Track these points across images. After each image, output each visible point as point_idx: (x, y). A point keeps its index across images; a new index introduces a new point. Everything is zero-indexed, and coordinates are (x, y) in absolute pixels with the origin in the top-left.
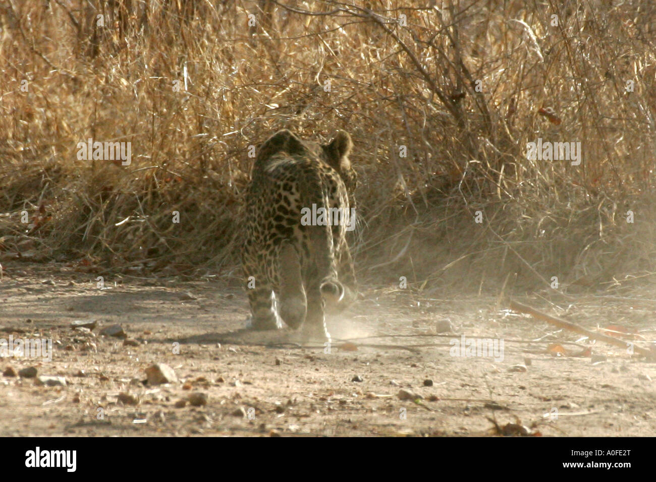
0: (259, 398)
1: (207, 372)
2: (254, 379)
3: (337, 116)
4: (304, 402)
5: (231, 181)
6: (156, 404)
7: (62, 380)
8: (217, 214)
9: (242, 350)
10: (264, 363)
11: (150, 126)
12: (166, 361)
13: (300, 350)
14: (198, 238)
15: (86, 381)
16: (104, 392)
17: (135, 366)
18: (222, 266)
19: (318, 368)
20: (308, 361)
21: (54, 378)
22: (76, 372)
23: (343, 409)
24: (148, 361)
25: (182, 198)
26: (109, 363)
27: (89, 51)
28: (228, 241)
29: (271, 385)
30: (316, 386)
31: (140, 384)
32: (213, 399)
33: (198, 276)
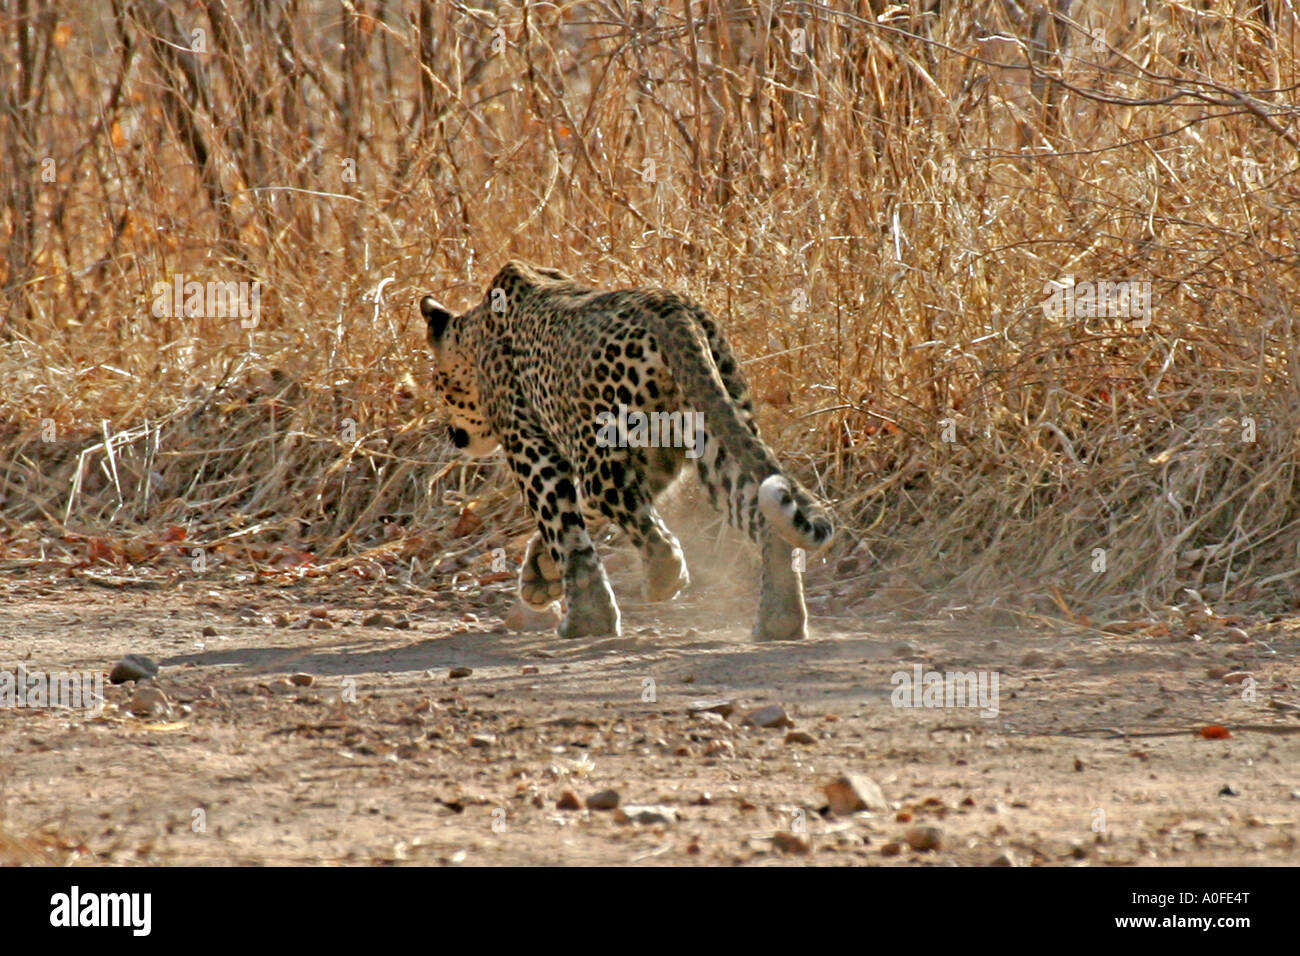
0: (1043, 834)
1: (945, 787)
2: (1033, 799)
3: (1187, 297)
4: (1126, 839)
5: (989, 428)
6: (845, 851)
7: (668, 812)
8: (965, 492)
9: (1011, 745)
10: (1052, 767)
11: (834, 330)
12: (865, 769)
13: (1121, 742)
14: (932, 537)
15: (712, 812)
16: (746, 832)
17: (806, 782)
18: (979, 588)
19: (1154, 773)
20: (1136, 760)
21: (651, 810)
22: (695, 797)
23: (1201, 847)
24: (832, 771)
25: (898, 464)
26: (757, 777)
27: (715, 192)
28: (989, 541)
29: (1066, 808)
30: (1150, 808)
31: (816, 815)
32: (954, 837)
33: (934, 610)
